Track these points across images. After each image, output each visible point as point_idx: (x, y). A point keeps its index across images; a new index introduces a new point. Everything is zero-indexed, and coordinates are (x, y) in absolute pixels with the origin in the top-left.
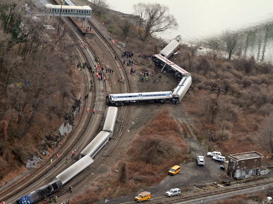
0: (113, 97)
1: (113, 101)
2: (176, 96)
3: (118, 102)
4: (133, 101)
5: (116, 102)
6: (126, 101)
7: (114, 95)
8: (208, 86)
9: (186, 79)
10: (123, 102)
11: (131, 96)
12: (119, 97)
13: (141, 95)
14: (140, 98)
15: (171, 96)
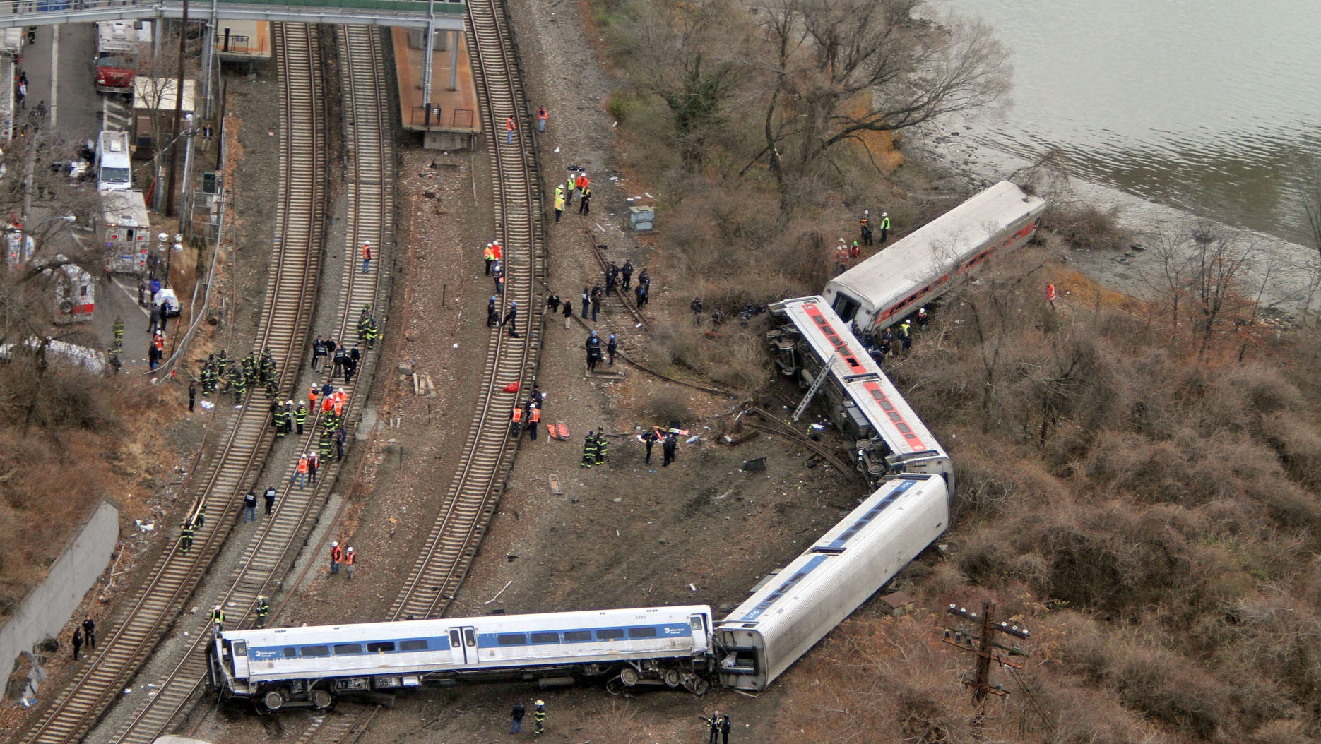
0: (252, 654)
1: (244, 682)
2: (744, 642)
3: (283, 686)
4: (400, 676)
5: (265, 687)
6: (345, 680)
7: (255, 637)
8: (1027, 557)
9: (895, 495)
10: (325, 684)
11: (387, 646)
12: (290, 652)
13: (470, 634)
14: (454, 658)
15: (700, 641)
